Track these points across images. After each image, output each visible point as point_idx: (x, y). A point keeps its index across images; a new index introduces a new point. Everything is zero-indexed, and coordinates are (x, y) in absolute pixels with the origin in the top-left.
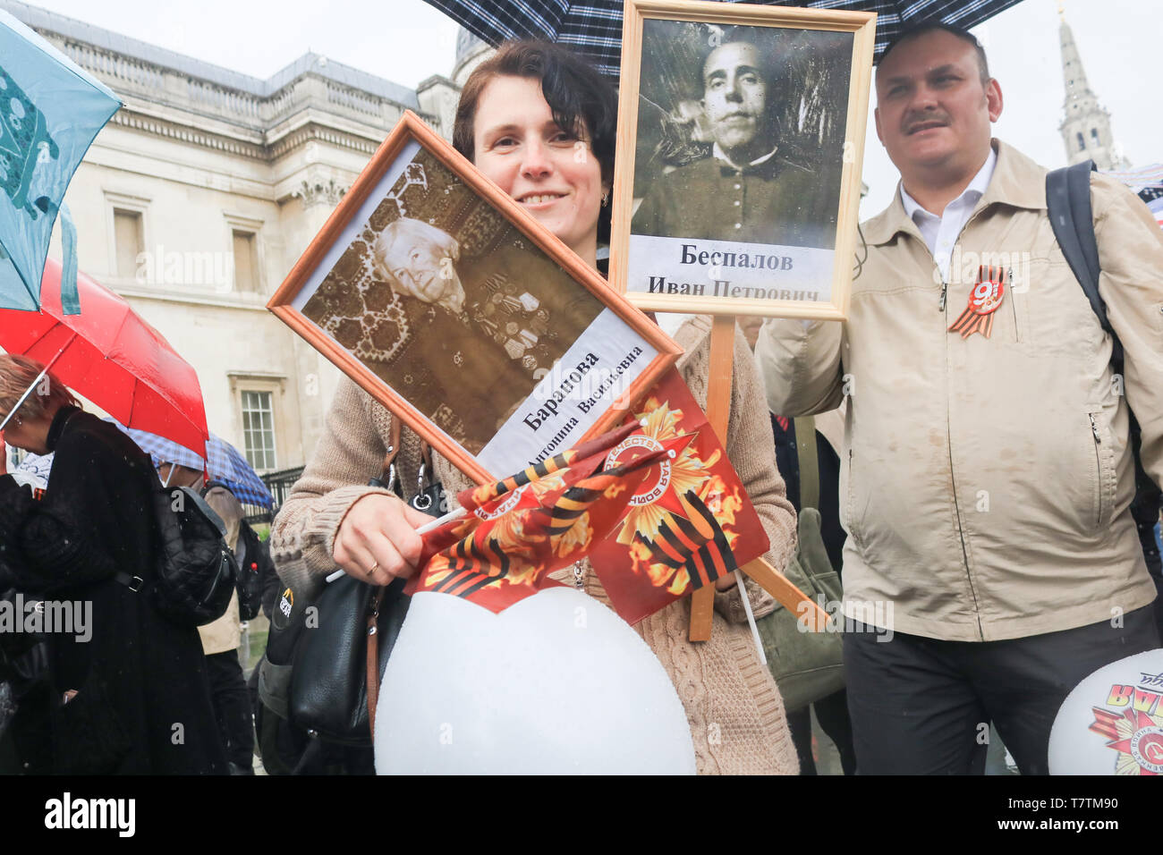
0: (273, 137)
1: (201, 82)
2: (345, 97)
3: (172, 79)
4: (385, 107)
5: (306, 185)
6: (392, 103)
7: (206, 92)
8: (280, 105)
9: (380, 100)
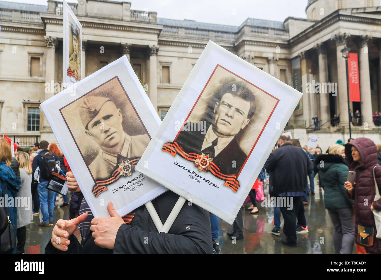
0: (236, 44)
1: (218, 32)
2: (256, 30)
3: (211, 33)
4: (270, 30)
5: (249, 56)
6: (272, 29)
7: (220, 34)
8: (239, 35)
9: (268, 29)
